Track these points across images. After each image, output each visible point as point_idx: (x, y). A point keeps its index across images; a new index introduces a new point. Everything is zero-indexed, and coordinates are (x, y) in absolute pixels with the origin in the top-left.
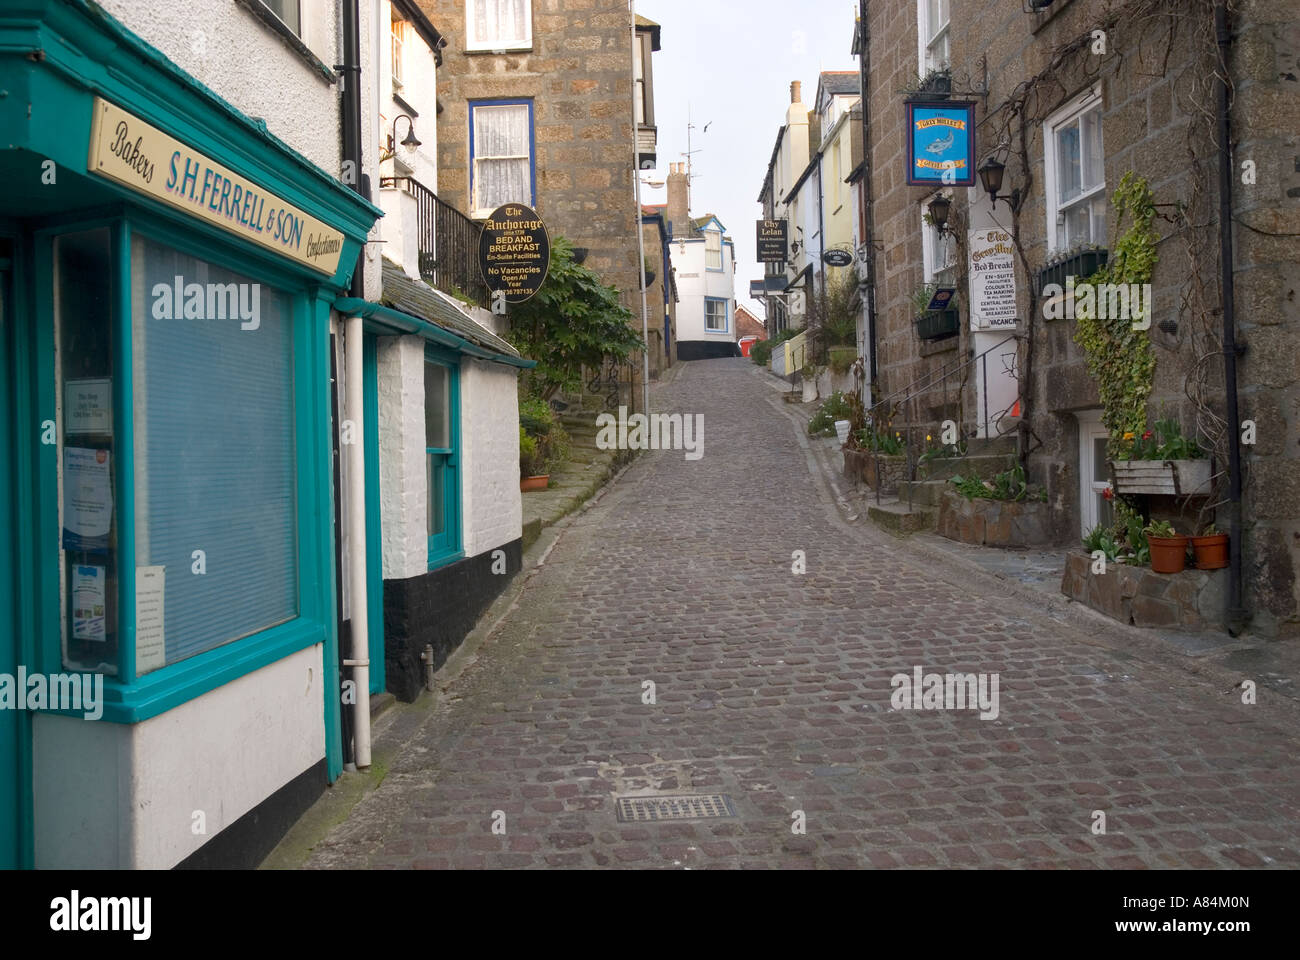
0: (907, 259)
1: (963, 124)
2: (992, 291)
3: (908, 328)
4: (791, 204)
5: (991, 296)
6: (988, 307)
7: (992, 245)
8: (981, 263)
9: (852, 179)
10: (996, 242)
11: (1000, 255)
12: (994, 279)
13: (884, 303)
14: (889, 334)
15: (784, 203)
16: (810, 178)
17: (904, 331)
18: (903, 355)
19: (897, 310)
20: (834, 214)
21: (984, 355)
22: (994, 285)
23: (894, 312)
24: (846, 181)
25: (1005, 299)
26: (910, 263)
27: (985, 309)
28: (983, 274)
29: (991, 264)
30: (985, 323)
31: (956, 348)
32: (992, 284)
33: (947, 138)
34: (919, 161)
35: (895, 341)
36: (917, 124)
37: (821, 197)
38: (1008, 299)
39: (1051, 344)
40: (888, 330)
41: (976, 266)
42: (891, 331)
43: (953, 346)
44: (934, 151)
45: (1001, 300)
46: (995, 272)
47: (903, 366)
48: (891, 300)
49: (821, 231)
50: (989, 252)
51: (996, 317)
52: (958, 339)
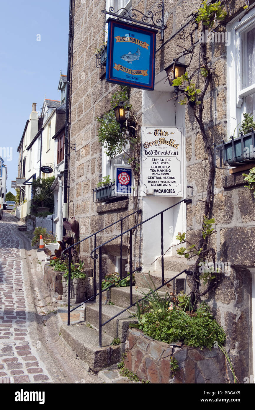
0: (91, 153)
1: (147, 45)
2: (156, 169)
3: (90, 194)
4: (29, 150)
5: (155, 173)
6: (153, 180)
7: (157, 138)
8: (149, 150)
9: (55, 137)
10: (159, 137)
11: (163, 146)
12: (158, 161)
13: (73, 180)
14: (75, 198)
15: (26, 150)
16: (38, 140)
17: (87, 196)
18: (84, 211)
19: (82, 184)
20: (47, 153)
21: (162, 213)
22: (157, 165)
23: (80, 186)
24: (53, 138)
25: (164, 176)
26: (92, 155)
27: (150, 182)
28: (150, 157)
29: (156, 151)
30: (151, 191)
31: (126, 208)
32: (156, 165)
33: (136, 53)
34: (116, 65)
35: (80, 203)
36: (116, 38)
37: (41, 146)
38: (167, 176)
39: (231, 207)
40: (75, 196)
41: (146, 151)
42: (77, 196)
43: (124, 206)
44: (127, 60)
45: (162, 176)
46: (158, 157)
47: (84, 217)
48: (78, 178)
49: (41, 160)
50: (155, 143)
51: (158, 188)
52: (128, 201)
